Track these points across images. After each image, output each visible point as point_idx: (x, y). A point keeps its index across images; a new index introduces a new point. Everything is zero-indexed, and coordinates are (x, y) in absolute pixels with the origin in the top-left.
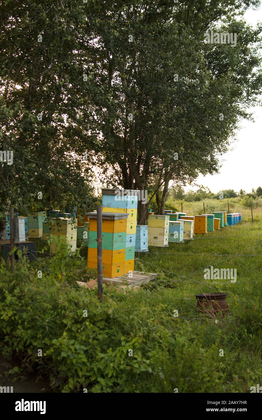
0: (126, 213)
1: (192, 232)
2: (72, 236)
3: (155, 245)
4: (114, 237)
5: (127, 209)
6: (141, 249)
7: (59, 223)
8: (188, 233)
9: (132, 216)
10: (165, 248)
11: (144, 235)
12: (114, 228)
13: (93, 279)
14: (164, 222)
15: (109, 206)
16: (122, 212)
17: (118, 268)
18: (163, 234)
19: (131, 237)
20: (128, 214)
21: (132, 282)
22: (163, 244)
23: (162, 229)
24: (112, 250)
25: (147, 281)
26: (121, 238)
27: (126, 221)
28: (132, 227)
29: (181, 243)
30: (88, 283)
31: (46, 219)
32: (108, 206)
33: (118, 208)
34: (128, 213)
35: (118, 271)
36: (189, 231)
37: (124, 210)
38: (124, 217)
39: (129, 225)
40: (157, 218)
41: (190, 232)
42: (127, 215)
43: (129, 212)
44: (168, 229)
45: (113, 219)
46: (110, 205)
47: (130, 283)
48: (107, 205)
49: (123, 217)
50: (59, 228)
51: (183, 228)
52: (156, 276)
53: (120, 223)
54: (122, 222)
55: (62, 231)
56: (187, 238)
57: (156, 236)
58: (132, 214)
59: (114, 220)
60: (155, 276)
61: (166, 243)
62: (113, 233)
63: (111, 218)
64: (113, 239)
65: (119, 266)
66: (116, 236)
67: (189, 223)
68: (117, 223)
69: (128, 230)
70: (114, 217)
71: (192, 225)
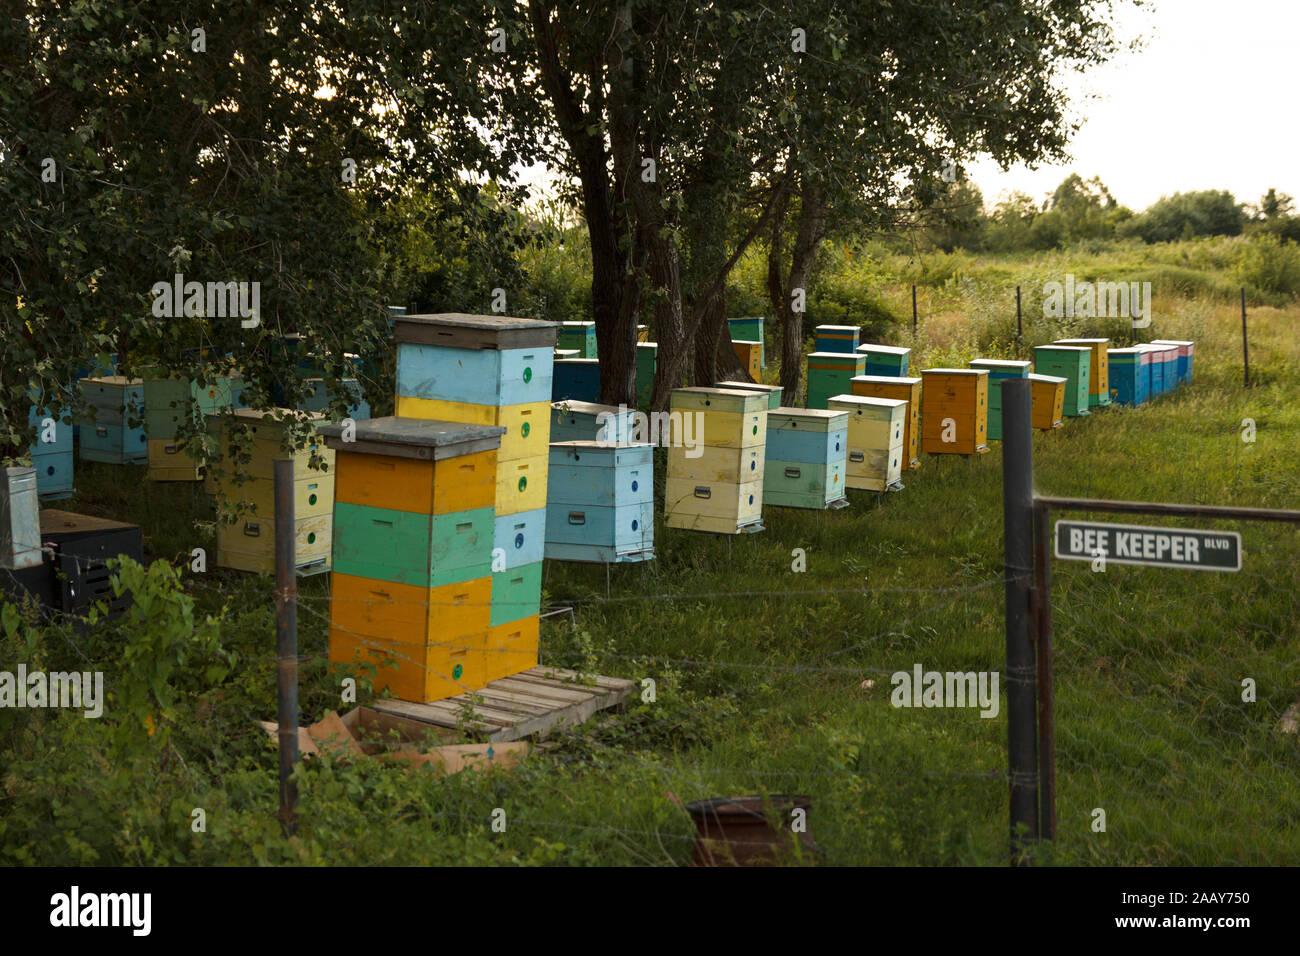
0: (497, 423)
1: (896, 453)
2: (314, 491)
3: (699, 522)
4: (434, 534)
5: (498, 408)
6: (618, 549)
7: (238, 448)
8: (875, 458)
9: (525, 436)
10: (746, 537)
11: (635, 487)
12: (436, 492)
13: (334, 714)
14: (741, 422)
15: (423, 392)
16: (477, 419)
17: (459, 660)
18: (733, 477)
19: (523, 526)
20: (505, 431)
21: (507, 724)
22: (735, 519)
23: (730, 455)
24: (429, 588)
25: (578, 715)
26: (468, 533)
27: (493, 462)
28: (523, 482)
29: (831, 509)
30: (313, 727)
31: (180, 428)
32: (421, 391)
33: (462, 403)
34: (502, 424)
35: (457, 673)
36: (878, 451)
37: (488, 413)
38: (485, 445)
39: (507, 474)
40: (708, 403)
41: (885, 454)
42: (496, 435)
43: (510, 418)
44: (762, 452)
45: (427, 456)
46: (429, 388)
47: (495, 727)
48: (417, 389)
49: (480, 445)
50: (242, 469)
51: (842, 440)
52: (625, 694)
53: (466, 470)
54: (472, 467)
55: (251, 479)
56: (870, 484)
57: (704, 484)
58: (526, 428)
59: (432, 462)
60: (620, 690)
61: (749, 514)
62: (432, 514)
63: (422, 453)
64: (430, 539)
65: (463, 653)
66: (443, 525)
67: (878, 414)
68: (447, 474)
69: (506, 495)
70: (432, 448)
71: (893, 424)
